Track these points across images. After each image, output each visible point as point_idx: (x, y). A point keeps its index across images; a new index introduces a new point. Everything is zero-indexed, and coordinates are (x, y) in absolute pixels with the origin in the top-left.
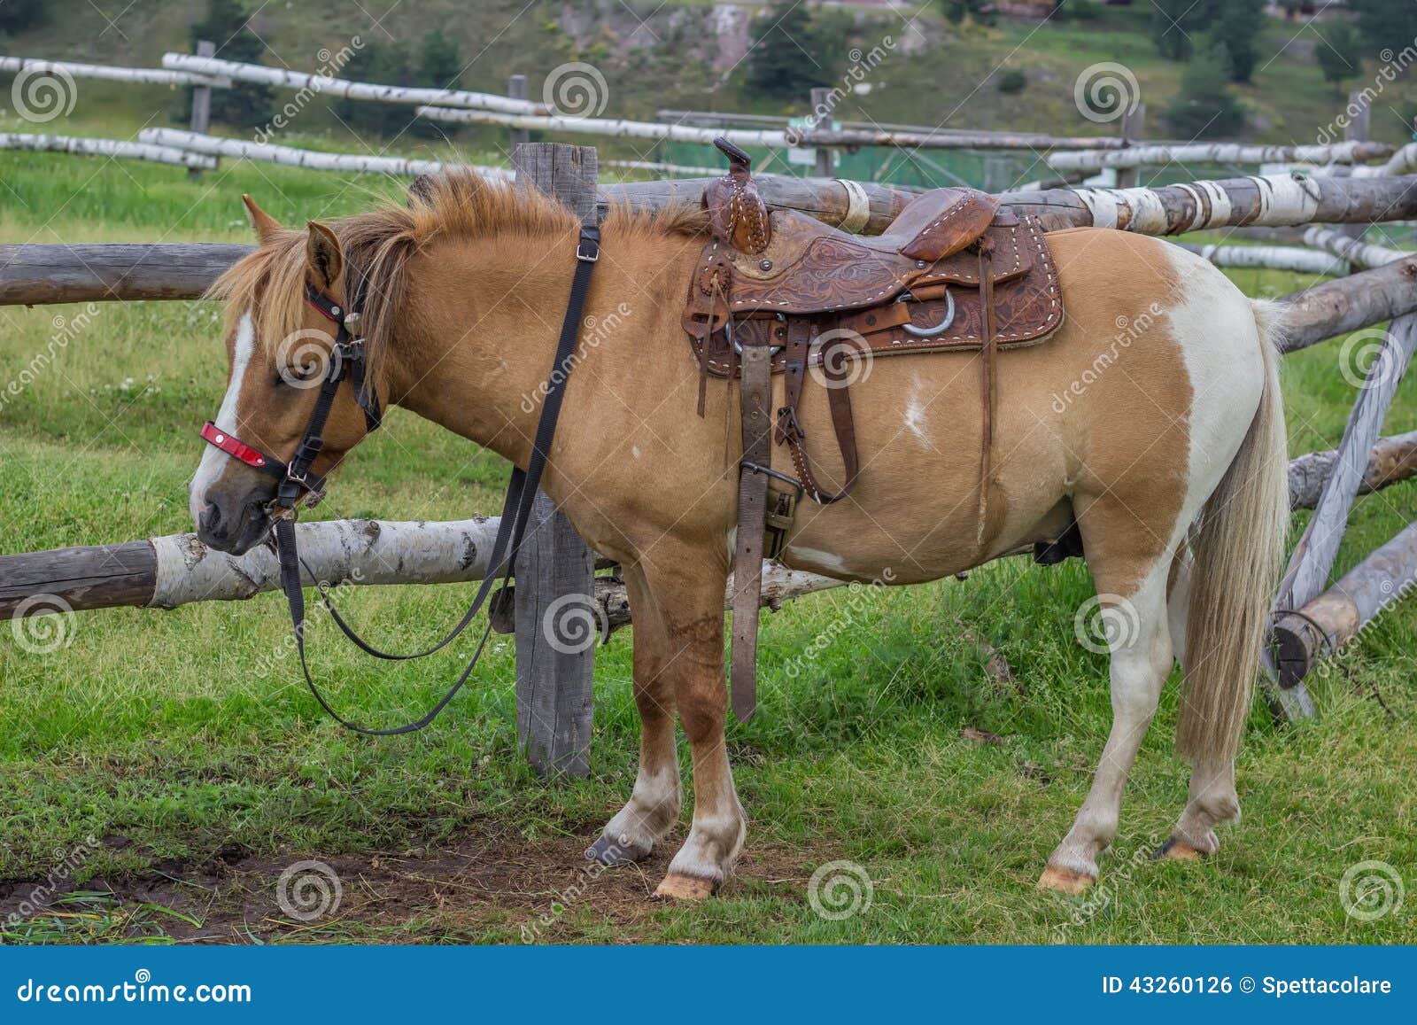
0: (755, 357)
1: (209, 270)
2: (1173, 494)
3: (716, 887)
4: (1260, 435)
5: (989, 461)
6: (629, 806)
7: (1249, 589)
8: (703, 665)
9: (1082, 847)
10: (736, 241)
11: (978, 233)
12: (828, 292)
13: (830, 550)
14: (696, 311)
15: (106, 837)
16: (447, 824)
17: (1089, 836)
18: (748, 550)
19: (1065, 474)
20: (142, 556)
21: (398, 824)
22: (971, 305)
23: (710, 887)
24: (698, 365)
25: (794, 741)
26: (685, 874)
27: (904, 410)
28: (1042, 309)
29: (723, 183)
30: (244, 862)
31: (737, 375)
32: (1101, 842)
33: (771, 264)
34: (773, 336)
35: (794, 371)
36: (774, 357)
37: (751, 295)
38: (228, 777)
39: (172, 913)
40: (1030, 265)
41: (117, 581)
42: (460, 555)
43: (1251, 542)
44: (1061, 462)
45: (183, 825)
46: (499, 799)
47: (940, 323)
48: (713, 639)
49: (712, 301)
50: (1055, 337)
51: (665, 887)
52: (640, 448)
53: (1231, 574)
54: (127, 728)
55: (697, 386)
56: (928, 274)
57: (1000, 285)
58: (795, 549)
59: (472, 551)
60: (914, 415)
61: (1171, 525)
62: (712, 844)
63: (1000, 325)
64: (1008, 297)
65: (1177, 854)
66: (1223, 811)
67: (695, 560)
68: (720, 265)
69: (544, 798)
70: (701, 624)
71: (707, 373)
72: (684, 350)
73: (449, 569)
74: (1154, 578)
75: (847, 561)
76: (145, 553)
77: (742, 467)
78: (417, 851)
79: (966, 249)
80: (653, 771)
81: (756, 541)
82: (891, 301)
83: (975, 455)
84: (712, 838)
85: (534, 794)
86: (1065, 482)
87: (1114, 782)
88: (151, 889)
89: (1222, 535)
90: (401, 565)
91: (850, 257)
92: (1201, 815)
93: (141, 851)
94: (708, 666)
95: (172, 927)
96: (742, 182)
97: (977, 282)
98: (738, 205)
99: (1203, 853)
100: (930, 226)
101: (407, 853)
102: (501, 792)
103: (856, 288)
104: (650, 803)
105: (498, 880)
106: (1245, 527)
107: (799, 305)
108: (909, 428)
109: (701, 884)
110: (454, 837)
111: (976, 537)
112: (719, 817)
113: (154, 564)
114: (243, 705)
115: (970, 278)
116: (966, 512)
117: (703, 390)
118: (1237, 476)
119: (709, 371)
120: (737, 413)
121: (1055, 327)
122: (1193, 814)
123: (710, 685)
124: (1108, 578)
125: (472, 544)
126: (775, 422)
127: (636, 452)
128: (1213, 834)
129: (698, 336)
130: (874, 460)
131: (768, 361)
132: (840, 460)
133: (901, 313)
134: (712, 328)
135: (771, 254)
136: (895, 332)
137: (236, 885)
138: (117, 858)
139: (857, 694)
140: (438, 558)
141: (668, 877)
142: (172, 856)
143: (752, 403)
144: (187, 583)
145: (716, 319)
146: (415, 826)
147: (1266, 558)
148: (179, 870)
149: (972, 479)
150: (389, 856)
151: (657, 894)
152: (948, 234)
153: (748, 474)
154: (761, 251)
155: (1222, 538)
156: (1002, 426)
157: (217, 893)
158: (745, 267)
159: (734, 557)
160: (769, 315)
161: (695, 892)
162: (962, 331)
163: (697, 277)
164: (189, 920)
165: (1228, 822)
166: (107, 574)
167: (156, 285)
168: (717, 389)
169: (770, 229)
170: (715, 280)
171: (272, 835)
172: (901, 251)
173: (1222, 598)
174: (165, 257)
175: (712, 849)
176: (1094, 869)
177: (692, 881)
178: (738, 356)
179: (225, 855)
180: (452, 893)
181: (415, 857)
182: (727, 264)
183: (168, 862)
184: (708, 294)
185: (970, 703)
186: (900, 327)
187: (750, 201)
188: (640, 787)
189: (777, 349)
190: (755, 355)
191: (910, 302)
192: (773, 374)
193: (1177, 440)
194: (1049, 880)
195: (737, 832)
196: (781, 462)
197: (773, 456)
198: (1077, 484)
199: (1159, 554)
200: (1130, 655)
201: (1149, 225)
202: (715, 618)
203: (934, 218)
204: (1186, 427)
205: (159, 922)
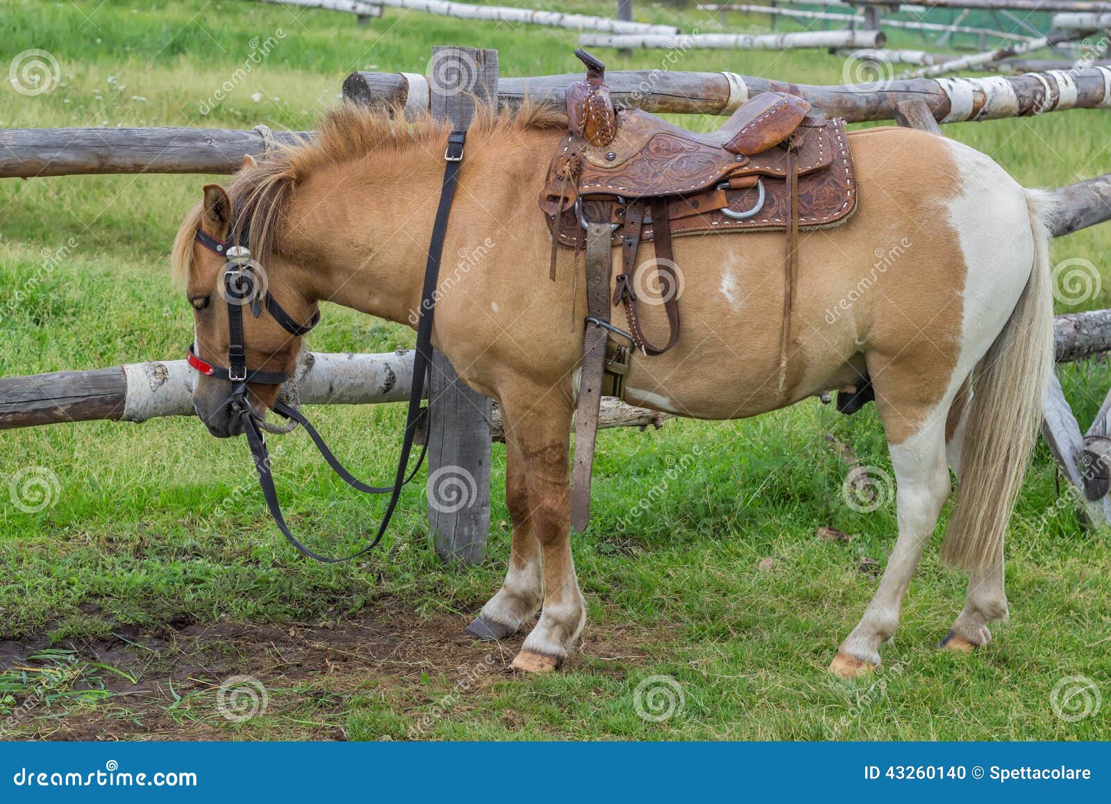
0: (598, 232)
1: (173, 149)
2: (949, 354)
3: (559, 664)
4: (1028, 303)
5: (790, 324)
6: (502, 592)
7: (1014, 430)
8: (551, 483)
9: (866, 639)
10: (587, 135)
11: (788, 132)
12: (661, 179)
13: (659, 392)
14: (551, 193)
15: (82, 605)
16: (358, 600)
17: (873, 630)
18: (590, 391)
19: (856, 336)
20: (114, 380)
21: (320, 600)
22: (779, 193)
23: (554, 662)
24: (551, 238)
25: (669, 535)
26: (534, 651)
27: (719, 279)
28: (839, 198)
29: (580, 87)
30: (189, 628)
31: (583, 246)
32: (883, 635)
33: (615, 156)
34: (613, 215)
35: (630, 245)
36: (615, 233)
37: (596, 181)
38: (198, 555)
39: (116, 670)
40: (830, 160)
41: (94, 400)
42: (381, 381)
43: (1019, 391)
44: (853, 325)
45: (147, 596)
46: (405, 581)
47: (752, 207)
48: (559, 462)
49: (563, 186)
50: (849, 221)
51: (519, 661)
52: (498, 304)
53: (1000, 418)
54: (129, 512)
55: (549, 255)
56: (745, 166)
57: (803, 177)
58: (630, 390)
59: (392, 378)
60: (728, 284)
61: (947, 379)
62: (557, 627)
63: (802, 211)
64: (811, 187)
65: (954, 645)
66: (994, 612)
67: (544, 398)
68: (573, 155)
69: (441, 581)
70: (549, 450)
71: (558, 244)
72: (540, 224)
73: (372, 393)
74: (933, 423)
75: (673, 402)
76: (117, 377)
77: (587, 322)
78: (330, 623)
79: (779, 145)
80: (520, 565)
81: (596, 383)
82: (712, 188)
83: (778, 318)
84: (556, 623)
85: (434, 577)
86: (857, 342)
87: (896, 587)
88: (109, 649)
89: (994, 384)
90: (331, 389)
91: (682, 150)
92: (976, 614)
93: (108, 617)
94: (555, 484)
95: (113, 682)
96: (595, 87)
97: (784, 173)
98: (588, 105)
99: (975, 645)
100: (748, 126)
101: (321, 625)
102: (407, 575)
103: (683, 177)
104: (517, 591)
105: (385, 651)
106: (1014, 379)
107: (635, 190)
108: (723, 295)
109: (547, 659)
110: (362, 611)
111: (778, 386)
112: (562, 606)
113: (125, 387)
114: (224, 494)
115: (779, 171)
116: (770, 366)
117: (554, 258)
118: (1009, 337)
119: (560, 243)
120: (583, 278)
121: (849, 213)
122: (969, 613)
123: (556, 499)
124: (893, 421)
125: (391, 373)
126: (613, 284)
127: (494, 306)
128: (986, 629)
129: (551, 214)
130: (694, 321)
131: (609, 236)
132: (666, 319)
133: (720, 198)
134: (563, 207)
135: (615, 147)
136: (715, 215)
137: (174, 647)
138: (86, 622)
139: (729, 497)
140: (362, 384)
141: (521, 653)
142: (131, 621)
143: (596, 270)
144: (151, 402)
145: (566, 199)
146: (333, 601)
147: (1030, 406)
148: (136, 633)
149: (776, 339)
150: (306, 627)
151: (511, 666)
152: (762, 134)
153: (591, 328)
154: (607, 143)
155: (993, 389)
156: (802, 294)
157: (157, 653)
158: (594, 158)
159: (578, 395)
160: (612, 198)
161: (542, 666)
162: (770, 215)
163: (554, 163)
164: (128, 677)
165: (998, 620)
166: (86, 394)
167: (129, 161)
168: (567, 260)
169: (616, 125)
170: (567, 168)
171: (216, 606)
172: (724, 146)
173: (990, 439)
174: (136, 139)
175: (557, 631)
176: (876, 657)
177: (540, 657)
178: (585, 231)
179: (174, 623)
180: (345, 660)
181: (327, 628)
182: (578, 153)
183: (127, 627)
184: (560, 178)
185: (827, 506)
186: (719, 211)
187: (600, 102)
188: (510, 578)
189: (617, 226)
190: (598, 231)
191: (727, 189)
192: (613, 246)
193: (953, 309)
194: (838, 666)
195: (578, 618)
196: (618, 319)
197: (612, 314)
198: (867, 343)
199: (937, 402)
200: (912, 484)
201: (1002, 109)
202: (561, 445)
203: (751, 120)
204: (960, 299)
205: (104, 678)
